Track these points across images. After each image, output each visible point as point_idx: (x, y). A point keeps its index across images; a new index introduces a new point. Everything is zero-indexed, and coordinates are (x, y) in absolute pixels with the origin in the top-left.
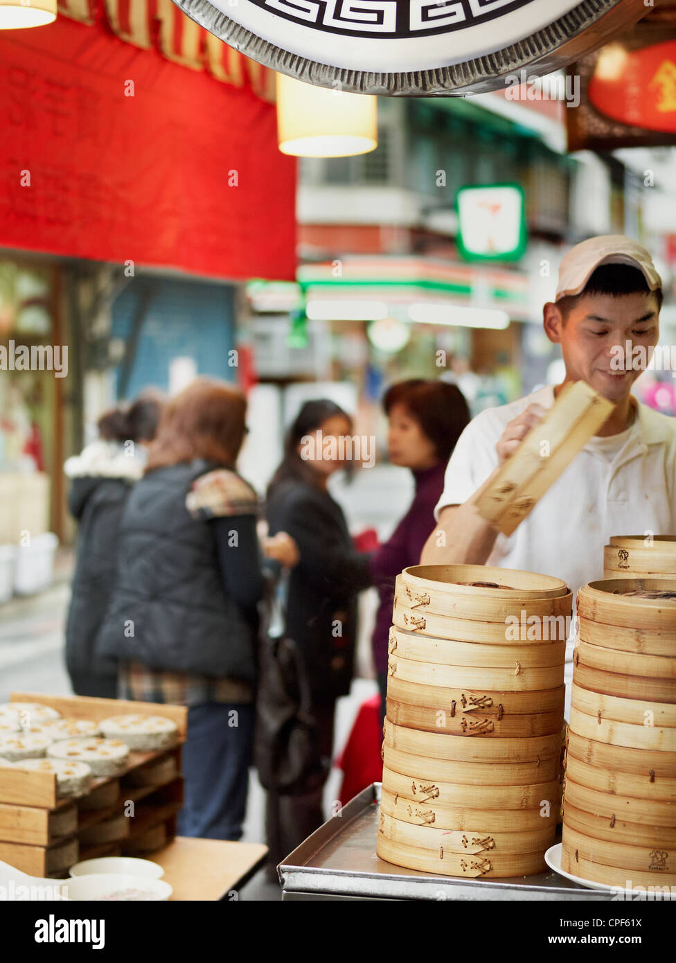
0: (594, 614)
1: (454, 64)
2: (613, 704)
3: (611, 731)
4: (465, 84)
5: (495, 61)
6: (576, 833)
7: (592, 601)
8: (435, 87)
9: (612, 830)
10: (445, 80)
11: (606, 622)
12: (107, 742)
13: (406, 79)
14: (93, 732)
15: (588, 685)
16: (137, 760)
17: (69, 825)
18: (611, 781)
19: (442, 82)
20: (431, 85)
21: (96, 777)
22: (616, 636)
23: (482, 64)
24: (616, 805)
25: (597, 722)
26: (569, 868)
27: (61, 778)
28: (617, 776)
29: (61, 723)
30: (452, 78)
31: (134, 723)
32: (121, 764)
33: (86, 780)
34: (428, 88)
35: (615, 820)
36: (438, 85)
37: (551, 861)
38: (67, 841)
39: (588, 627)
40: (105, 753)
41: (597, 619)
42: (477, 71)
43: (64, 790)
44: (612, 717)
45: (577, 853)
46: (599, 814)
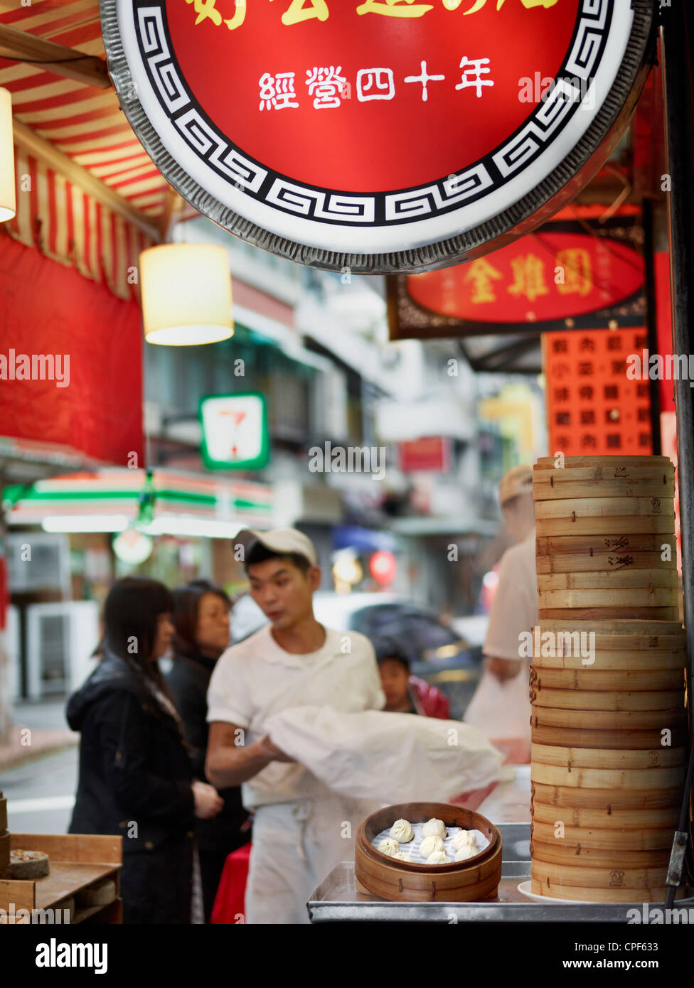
1: (420, 246)
2: (581, 754)
3: (581, 777)
4: (431, 262)
5: (454, 244)
6: (546, 864)
8: (406, 265)
9: (577, 856)
10: (414, 259)
13: (382, 259)
18: (576, 816)
19: (411, 260)
20: (403, 264)
23: (444, 247)
24: (580, 836)
25: (567, 772)
26: (541, 893)
28: (580, 812)
30: (420, 258)
34: (400, 267)
35: (580, 848)
36: (408, 263)
37: (523, 889)
42: (440, 252)
44: (580, 765)
45: (548, 880)
46: (566, 845)
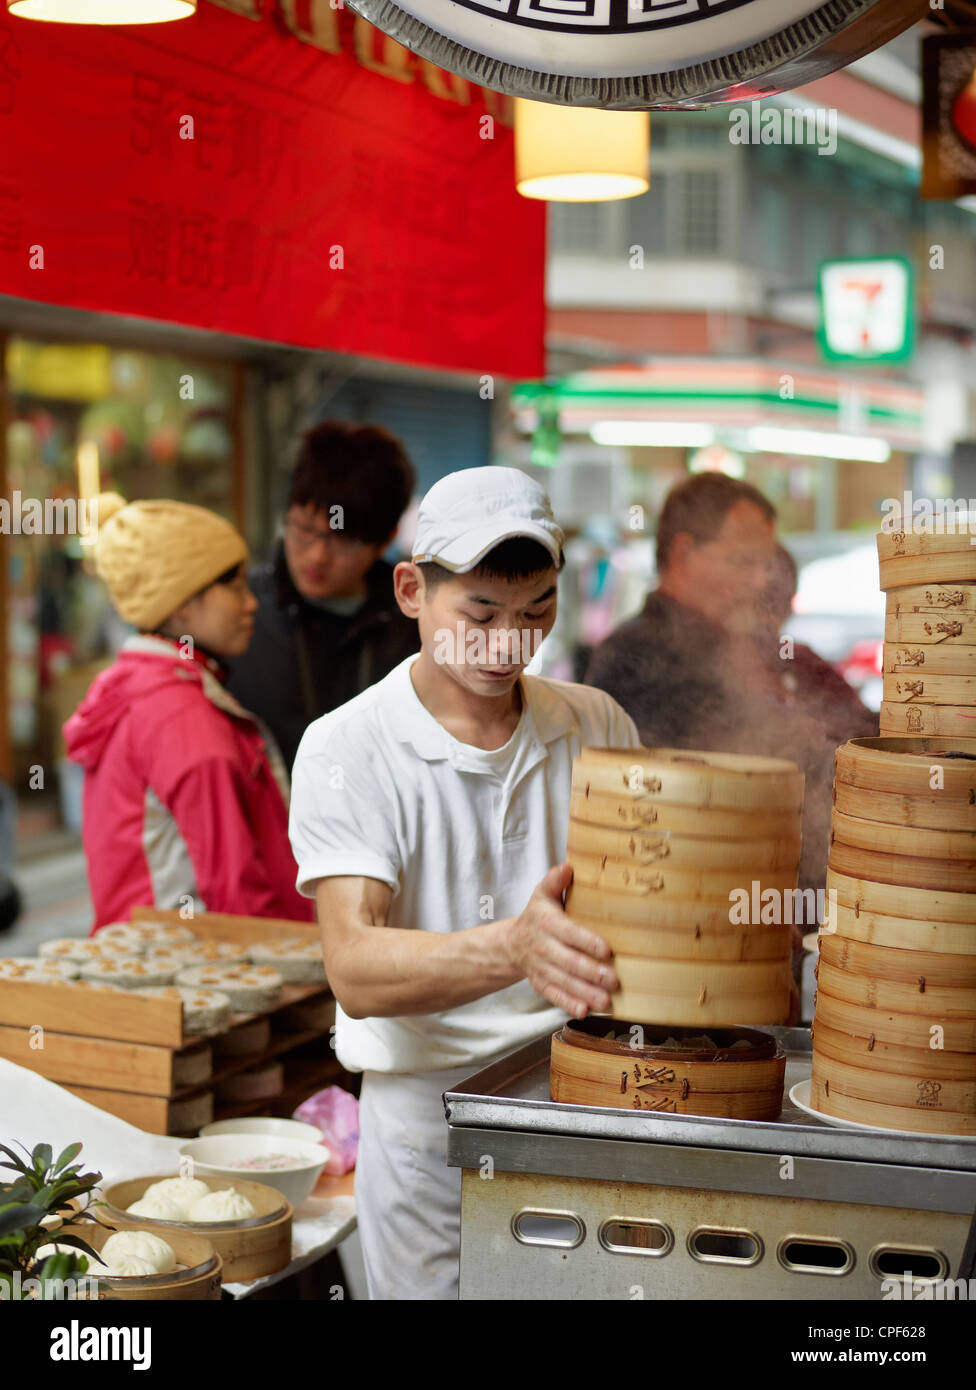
0: (853, 777)
2: (874, 891)
3: (872, 927)
5: (737, 62)
6: (827, 1059)
7: (851, 761)
8: (660, 96)
9: (870, 1054)
10: (673, 87)
11: (869, 786)
12: (256, 969)
14: (236, 957)
15: (846, 869)
16: (295, 995)
17: (200, 1070)
18: (871, 991)
19: (669, 90)
20: (655, 95)
21: (238, 1012)
22: (879, 804)
23: (720, 67)
24: (876, 1022)
25: (855, 917)
26: (818, 1105)
27: (190, 1008)
28: (878, 985)
29: (197, 946)
30: (682, 85)
31: (293, 948)
32: (273, 995)
33: (224, 1013)
34: (651, 97)
35: (874, 1041)
36: (663, 94)
37: (797, 1098)
38: (197, 1092)
39: (846, 794)
40: (251, 982)
41: (857, 783)
42: (714, 76)
43: (193, 1025)
44: (872, 908)
45: (827, 1085)
46: (854, 1034)
